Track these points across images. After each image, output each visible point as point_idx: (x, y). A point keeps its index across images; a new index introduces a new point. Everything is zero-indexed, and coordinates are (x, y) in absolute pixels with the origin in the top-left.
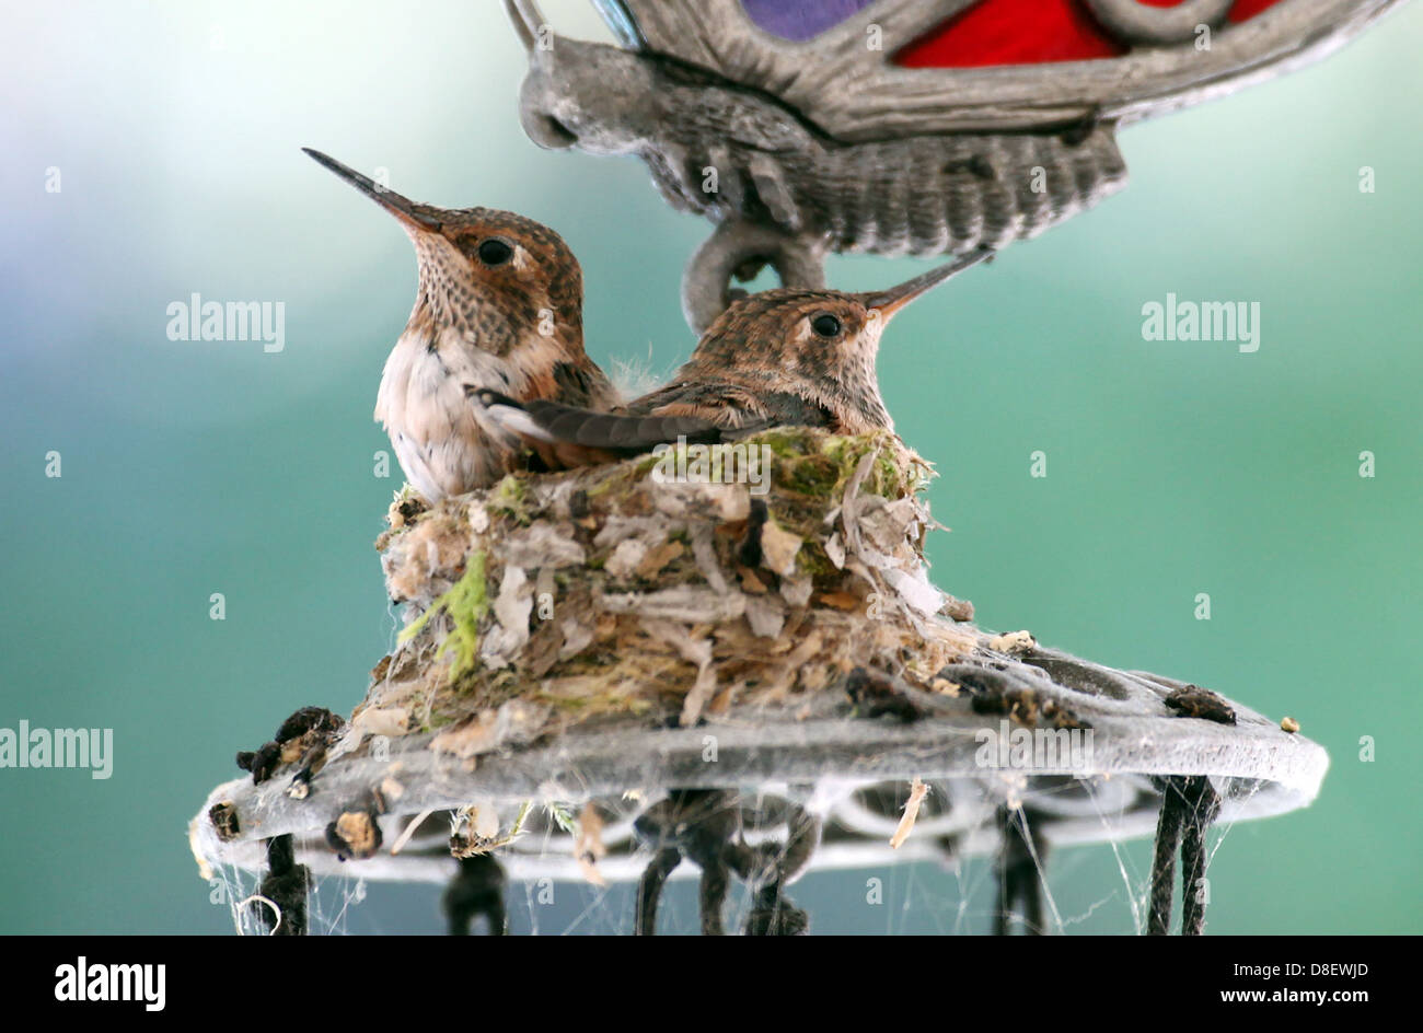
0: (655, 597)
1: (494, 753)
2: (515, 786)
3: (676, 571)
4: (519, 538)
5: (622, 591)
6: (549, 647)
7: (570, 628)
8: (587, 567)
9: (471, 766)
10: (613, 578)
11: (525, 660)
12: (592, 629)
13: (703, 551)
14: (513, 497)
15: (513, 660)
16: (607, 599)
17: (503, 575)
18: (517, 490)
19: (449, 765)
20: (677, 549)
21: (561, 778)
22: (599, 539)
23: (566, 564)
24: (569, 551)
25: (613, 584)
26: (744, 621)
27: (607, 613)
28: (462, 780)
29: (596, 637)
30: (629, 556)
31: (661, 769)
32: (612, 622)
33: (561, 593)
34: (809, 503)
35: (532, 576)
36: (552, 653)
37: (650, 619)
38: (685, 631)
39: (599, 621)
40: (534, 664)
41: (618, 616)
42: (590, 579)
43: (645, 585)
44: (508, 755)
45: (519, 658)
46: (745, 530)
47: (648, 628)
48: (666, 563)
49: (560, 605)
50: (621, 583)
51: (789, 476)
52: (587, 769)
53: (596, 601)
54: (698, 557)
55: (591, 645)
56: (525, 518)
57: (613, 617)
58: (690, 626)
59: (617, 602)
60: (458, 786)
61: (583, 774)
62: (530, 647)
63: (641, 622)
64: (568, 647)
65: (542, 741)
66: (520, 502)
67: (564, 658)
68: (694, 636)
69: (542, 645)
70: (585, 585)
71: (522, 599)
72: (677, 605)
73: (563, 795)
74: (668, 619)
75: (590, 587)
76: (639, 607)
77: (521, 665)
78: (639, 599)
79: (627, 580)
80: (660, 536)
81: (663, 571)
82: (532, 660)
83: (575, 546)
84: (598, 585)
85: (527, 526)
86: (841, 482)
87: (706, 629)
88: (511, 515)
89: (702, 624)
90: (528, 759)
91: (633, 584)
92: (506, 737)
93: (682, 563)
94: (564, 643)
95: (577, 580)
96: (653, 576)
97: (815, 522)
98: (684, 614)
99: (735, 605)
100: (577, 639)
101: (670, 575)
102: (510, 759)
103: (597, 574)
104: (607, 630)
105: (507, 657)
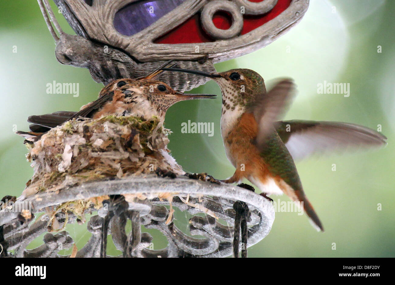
0: (105, 153)
1: (64, 188)
2: (70, 196)
3: (111, 147)
4: (69, 137)
5: (96, 152)
6: (77, 166)
7: (82, 161)
8: (86, 145)
9: (58, 192)
10: (94, 148)
11: (70, 169)
12: (88, 161)
13: (118, 143)
14: (69, 127)
15: (67, 169)
16: (93, 154)
17: (65, 148)
18: (70, 125)
19: (51, 194)
20: (111, 142)
21: (82, 193)
22: (91, 139)
23: (81, 144)
24: (82, 141)
25: (94, 150)
26: (129, 159)
27: (92, 157)
28: (55, 197)
29: (89, 163)
30: (99, 143)
31: (109, 189)
32: (94, 159)
33: (80, 152)
34: (145, 134)
35: (73, 147)
36: (78, 167)
37: (104, 159)
38: (113, 161)
39: (90, 159)
40: (73, 170)
41: (95, 158)
42: (88, 148)
43: (102, 150)
44: (68, 188)
45: (69, 169)
46: (129, 137)
47: (103, 161)
48: (108, 145)
49: (79, 155)
50: (96, 150)
51: (140, 127)
52: (89, 190)
53: (89, 154)
54: (116, 144)
55: (88, 165)
56: (72, 133)
57: (94, 158)
58: (114, 160)
59: (95, 155)
60: (54, 198)
61: (88, 191)
62: (71, 166)
63: (101, 159)
64: (82, 165)
65: (76, 185)
66: (70, 128)
67: (80, 169)
68: (116, 162)
69: (75, 165)
70: (87, 149)
71: (70, 153)
72: (111, 155)
73: (83, 197)
74: (108, 159)
75: (88, 150)
76: (101, 155)
77: (69, 171)
78: (101, 153)
79: (98, 149)
80: (107, 138)
81: (108, 147)
82: (72, 169)
83: (84, 139)
84: (90, 150)
85: (72, 134)
86: (153, 129)
87: (119, 161)
88: (68, 132)
89: (118, 160)
90: (73, 189)
91: (100, 150)
92: (68, 183)
93: (113, 145)
94: (81, 164)
95: (85, 148)
96: (105, 148)
97: (145, 139)
98: (113, 157)
99: (127, 155)
100: (84, 163)
101: (109, 148)
102: (68, 189)
103: (90, 147)
104: (92, 161)
105: (65, 169)
